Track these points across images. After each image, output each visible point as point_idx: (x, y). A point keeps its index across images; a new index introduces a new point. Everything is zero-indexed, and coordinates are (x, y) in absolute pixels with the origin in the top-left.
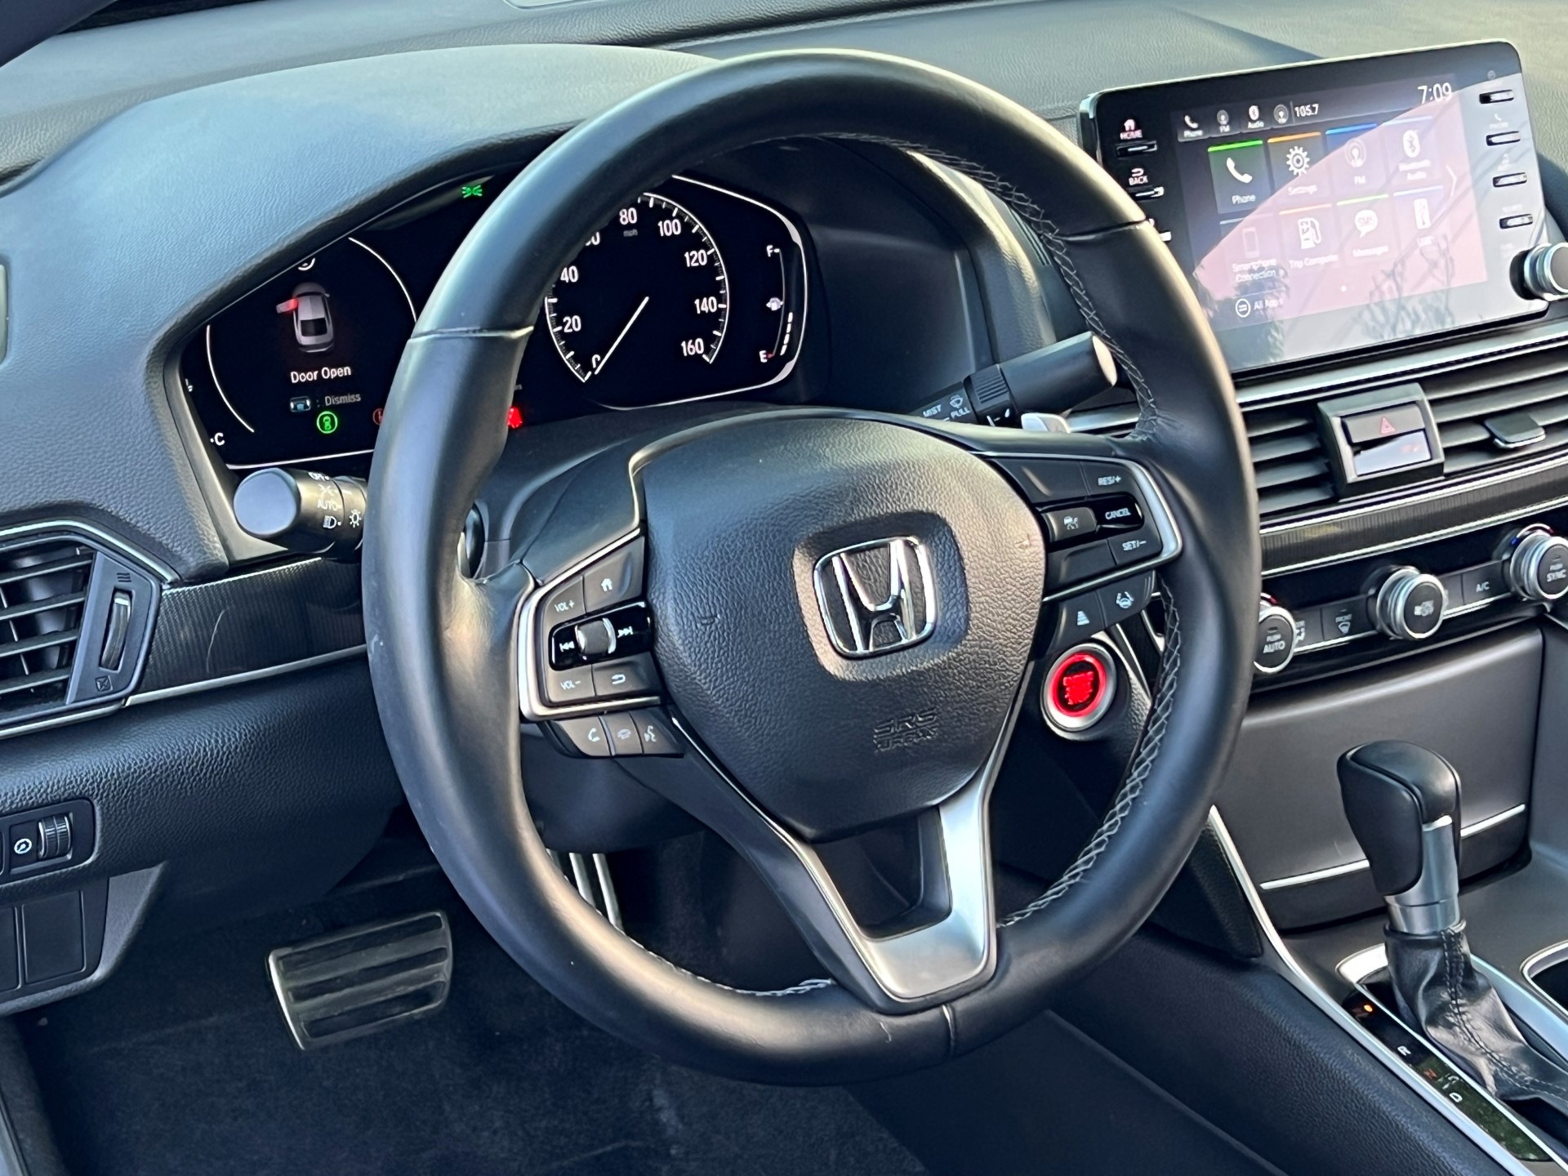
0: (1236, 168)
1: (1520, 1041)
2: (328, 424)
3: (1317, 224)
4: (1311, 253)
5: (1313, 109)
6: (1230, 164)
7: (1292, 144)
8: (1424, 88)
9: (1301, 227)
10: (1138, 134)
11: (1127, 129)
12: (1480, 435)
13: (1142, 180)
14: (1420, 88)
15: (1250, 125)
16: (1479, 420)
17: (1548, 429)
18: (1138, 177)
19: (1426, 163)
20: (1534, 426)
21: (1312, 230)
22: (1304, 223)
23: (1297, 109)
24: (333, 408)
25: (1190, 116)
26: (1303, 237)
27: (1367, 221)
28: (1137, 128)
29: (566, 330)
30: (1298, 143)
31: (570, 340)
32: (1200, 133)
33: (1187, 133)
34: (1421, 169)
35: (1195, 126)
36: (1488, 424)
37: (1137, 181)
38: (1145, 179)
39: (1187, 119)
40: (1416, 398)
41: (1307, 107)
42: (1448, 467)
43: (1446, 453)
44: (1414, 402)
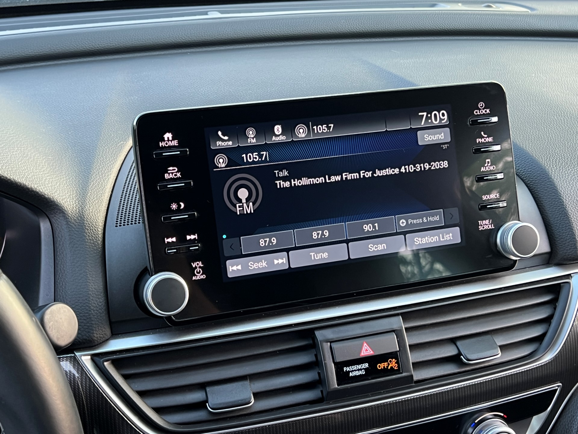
5: (329, 128)
8: (425, 114)
10: (175, 143)
11: (166, 139)
12: (449, 351)
13: (175, 175)
14: (420, 114)
15: (274, 138)
16: (453, 341)
17: (503, 348)
18: (172, 173)
20: (493, 346)
23: (315, 127)
25: (221, 131)
28: (174, 139)
32: (230, 143)
33: (219, 143)
35: (226, 138)
36: (459, 343)
37: (171, 176)
38: (179, 175)
39: (220, 133)
40: (395, 327)
41: (324, 126)
42: (418, 375)
43: (417, 365)
44: (394, 331)
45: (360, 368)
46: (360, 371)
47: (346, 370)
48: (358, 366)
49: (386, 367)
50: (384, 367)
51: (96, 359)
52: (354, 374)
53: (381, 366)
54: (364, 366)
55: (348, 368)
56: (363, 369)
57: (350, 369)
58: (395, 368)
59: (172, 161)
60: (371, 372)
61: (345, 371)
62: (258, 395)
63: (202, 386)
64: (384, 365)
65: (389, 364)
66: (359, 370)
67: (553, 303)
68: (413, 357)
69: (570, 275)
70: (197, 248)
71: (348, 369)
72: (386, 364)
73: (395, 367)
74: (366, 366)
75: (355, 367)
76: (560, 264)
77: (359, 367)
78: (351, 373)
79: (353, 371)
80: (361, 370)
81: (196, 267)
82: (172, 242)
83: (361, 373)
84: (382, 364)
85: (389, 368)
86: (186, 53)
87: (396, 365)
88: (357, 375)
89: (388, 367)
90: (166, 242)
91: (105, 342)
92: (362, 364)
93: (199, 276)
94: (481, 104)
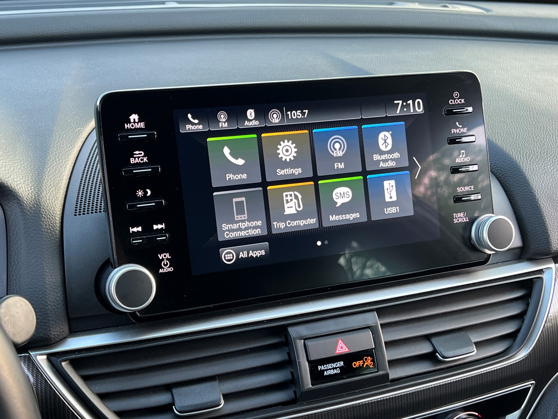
0: (230, 154)
3: (300, 197)
4: (292, 217)
5: (304, 114)
6: (226, 151)
7: (283, 138)
8: (400, 102)
9: (284, 199)
10: (142, 125)
11: (132, 121)
12: (425, 348)
13: (142, 160)
14: (395, 102)
15: (246, 123)
16: (428, 338)
17: (478, 344)
18: (138, 158)
19: (396, 155)
20: (468, 343)
21: (295, 200)
22: (287, 196)
23: (289, 113)
25: (191, 114)
26: (286, 206)
27: (342, 195)
28: (140, 121)
30: (289, 138)
32: (201, 127)
33: (188, 127)
34: (392, 160)
35: (196, 121)
36: (434, 340)
37: (137, 161)
38: (145, 159)
39: (189, 116)
40: (370, 323)
41: (298, 112)
42: (394, 374)
43: (393, 363)
44: (369, 327)
45: (334, 367)
46: (335, 370)
47: (321, 369)
48: (332, 364)
49: (361, 365)
50: (359, 365)
51: (53, 358)
52: (329, 372)
54: (339, 364)
55: (322, 366)
56: (338, 367)
57: (324, 368)
58: (371, 367)
59: (139, 144)
60: (347, 371)
61: (319, 370)
62: (227, 397)
63: (168, 388)
64: (360, 363)
65: (364, 362)
66: (333, 369)
67: (525, 299)
68: (388, 355)
70: (165, 238)
71: (323, 368)
72: (362, 362)
73: (370, 365)
74: (341, 364)
75: (329, 366)
76: (533, 259)
77: (334, 365)
78: (325, 372)
79: (327, 370)
80: (336, 368)
81: (163, 259)
82: (138, 231)
83: (335, 371)
84: (357, 362)
85: (365, 366)
86: (144, 42)
87: (371, 364)
88: (332, 373)
89: (363, 365)
90: (131, 232)
91: (62, 340)
92: (337, 362)
93: (166, 269)
94: (456, 94)
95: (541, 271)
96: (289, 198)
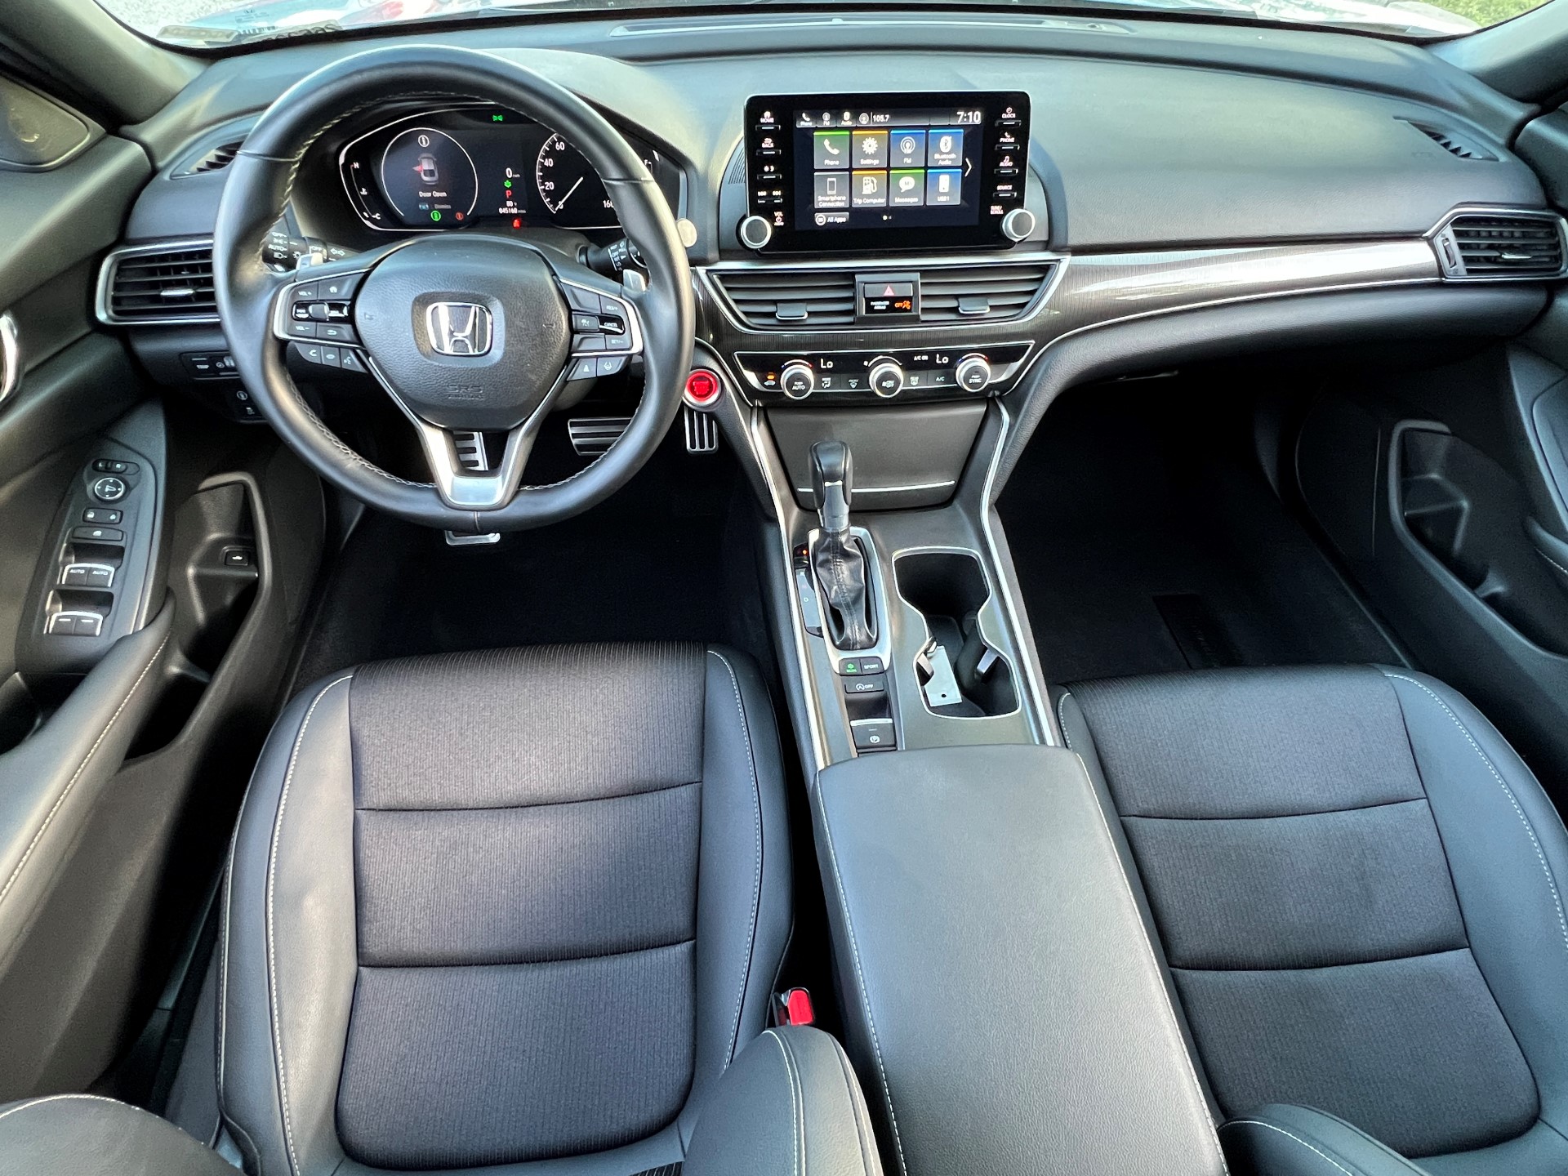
0: (829, 145)
1: (862, 583)
2: (436, 217)
3: (875, 181)
4: (868, 196)
5: (885, 118)
6: (827, 143)
7: (867, 136)
8: (963, 113)
9: (864, 182)
10: (772, 120)
11: (766, 117)
12: (952, 304)
13: (770, 145)
14: (958, 113)
15: (843, 123)
16: (956, 297)
17: (993, 307)
18: (768, 143)
19: (953, 156)
20: (985, 304)
21: (871, 184)
22: (866, 180)
23: (875, 117)
24: (439, 210)
25: (806, 114)
26: (865, 187)
27: (907, 184)
28: (771, 117)
29: (547, 188)
30: (872, 136)
31: (548, 193)
32: (811, 124)
33: (802, 123)
34: (949, 159)
35: (808, 119)
36: (960, 300)
37: (767, 146)
38: (772, 145)
39: (804, 115)
40: (913, 279)
41: (881, 116)
42: (923, 317)
43: (924, 310)
44: (911, 282)
47: (873, 304)
48: (881, 302)
50: (900, 306)
51: (709, 274)
52: (878, 307)
53: (897, 305)
55: (874, 302)
56: (885, 305)
57: (875, 304)
58: (908, 309)
59: (768, 134)
60: (890, 309)
62: (810, 313)
63: (775, 302)
64: (900, 304)
65: (904, 305)
66: (881, 305)
67: (1040, 280)
68: (922, 304)
69: (1059, 260)
70: (780, 201)
72: (902, 304)
73: (908, 307)
74: (887, 303)
75: (879, 303)
76: (1055, 250)
78: (875, 306)
79: (877, 305)
80: (883, 305)
81: (778, 216)
82: (763, 195)
83: (882, 307)
86: (807, 57)
88: (880, 308)
89: (902, 306)
90: (759, 195)
91: (715, 262)
92: (885, 302)
93: (779, 223)
94: (1009, 109)
95: (1058, 260)
96: (867, 182)
